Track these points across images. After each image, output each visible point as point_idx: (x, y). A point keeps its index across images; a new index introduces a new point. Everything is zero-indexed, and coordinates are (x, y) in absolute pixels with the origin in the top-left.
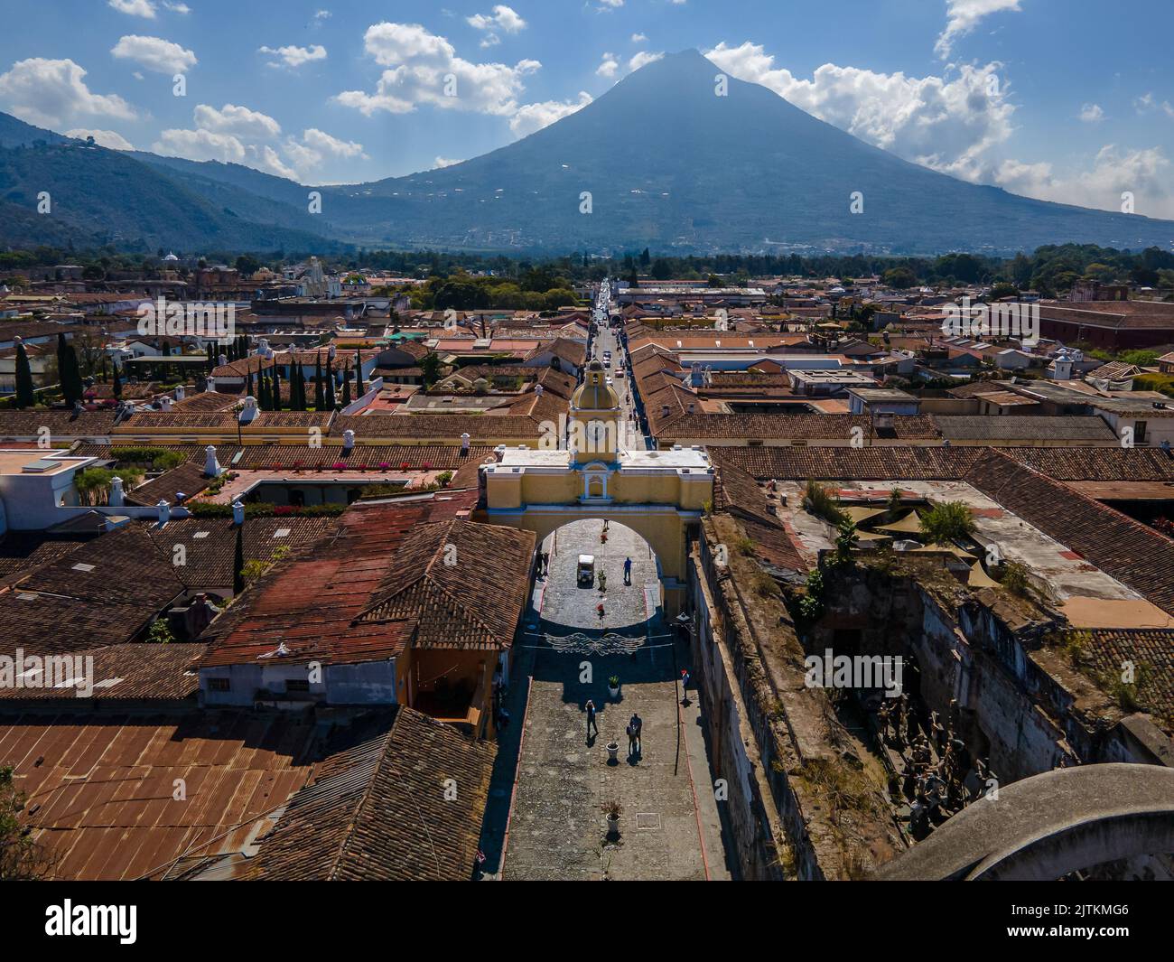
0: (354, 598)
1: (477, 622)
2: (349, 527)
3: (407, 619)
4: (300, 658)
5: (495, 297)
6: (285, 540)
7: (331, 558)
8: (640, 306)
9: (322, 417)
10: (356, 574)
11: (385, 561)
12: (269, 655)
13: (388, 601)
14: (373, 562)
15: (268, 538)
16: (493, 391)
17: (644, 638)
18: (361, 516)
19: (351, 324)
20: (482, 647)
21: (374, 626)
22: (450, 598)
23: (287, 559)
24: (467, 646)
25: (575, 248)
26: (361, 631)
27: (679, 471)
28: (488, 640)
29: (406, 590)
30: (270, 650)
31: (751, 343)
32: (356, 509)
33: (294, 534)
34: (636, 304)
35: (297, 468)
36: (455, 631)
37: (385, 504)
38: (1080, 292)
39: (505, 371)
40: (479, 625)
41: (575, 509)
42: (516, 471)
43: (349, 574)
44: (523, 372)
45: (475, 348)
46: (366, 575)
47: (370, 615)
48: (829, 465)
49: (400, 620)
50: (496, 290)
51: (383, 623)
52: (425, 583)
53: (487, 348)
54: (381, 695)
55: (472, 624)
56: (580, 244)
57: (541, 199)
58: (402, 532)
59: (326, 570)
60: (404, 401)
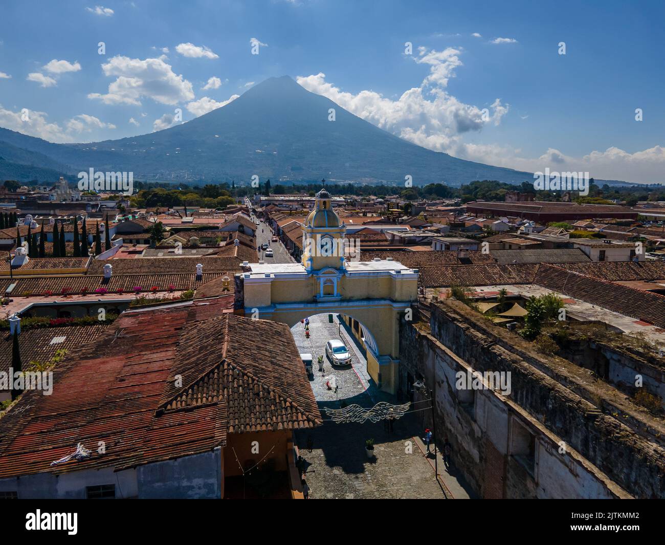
0: (150, 388)
1: (285, 401)
2: (125, 329)
3: (216, 404)
4: (105, 459)
5: (185, 201)
6: (61, 346)
7: (116, 354)
8: (277, 206)
9: (81, 261)
10: (145, 366)
11: (170, 353)
12: (66, 459)
13: (192, 387)
14: (158, 355)
15: (44, 345)
16: (203, 245)
17: (409, 404)
18: (134, 320)
19: (92, 215)
20: (296, 426)
21: (182, 414)
22: (253, 380)
23: (68, 359)
24: (280, 427)
25: (224, 181)
26: (168, 420)
27: (393, 272)
28: (300, 418)
29: (208, 375)
30: (65, 454)
31: (351, 221)
32: (127, 316)
33: (70, 341)
34: (274, 204)
35: (65, 293)
36: (266, 412)
37: (152, 311)
38: (510, 197)
39: (208, 234)
40: (288, 404)
41: (313, 306)
42: (268, 276)
43: (136, 367)
44: (220, 234)
45: (183, 222)
46: (155, 366)
47: (174, 402)
48: (450, 277)
49: (209, 406)
50: (185, 197)
51: (191, 410)
52: (226, 367)
53: (191, 222)
54: (203, 492)
55: (280, 403)
56: (227, 179)
57: (203, 154)
58: (176, 329)
59: (113, 364)
60: (140, 252)
